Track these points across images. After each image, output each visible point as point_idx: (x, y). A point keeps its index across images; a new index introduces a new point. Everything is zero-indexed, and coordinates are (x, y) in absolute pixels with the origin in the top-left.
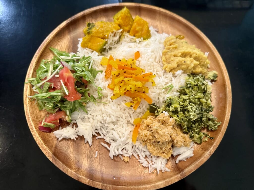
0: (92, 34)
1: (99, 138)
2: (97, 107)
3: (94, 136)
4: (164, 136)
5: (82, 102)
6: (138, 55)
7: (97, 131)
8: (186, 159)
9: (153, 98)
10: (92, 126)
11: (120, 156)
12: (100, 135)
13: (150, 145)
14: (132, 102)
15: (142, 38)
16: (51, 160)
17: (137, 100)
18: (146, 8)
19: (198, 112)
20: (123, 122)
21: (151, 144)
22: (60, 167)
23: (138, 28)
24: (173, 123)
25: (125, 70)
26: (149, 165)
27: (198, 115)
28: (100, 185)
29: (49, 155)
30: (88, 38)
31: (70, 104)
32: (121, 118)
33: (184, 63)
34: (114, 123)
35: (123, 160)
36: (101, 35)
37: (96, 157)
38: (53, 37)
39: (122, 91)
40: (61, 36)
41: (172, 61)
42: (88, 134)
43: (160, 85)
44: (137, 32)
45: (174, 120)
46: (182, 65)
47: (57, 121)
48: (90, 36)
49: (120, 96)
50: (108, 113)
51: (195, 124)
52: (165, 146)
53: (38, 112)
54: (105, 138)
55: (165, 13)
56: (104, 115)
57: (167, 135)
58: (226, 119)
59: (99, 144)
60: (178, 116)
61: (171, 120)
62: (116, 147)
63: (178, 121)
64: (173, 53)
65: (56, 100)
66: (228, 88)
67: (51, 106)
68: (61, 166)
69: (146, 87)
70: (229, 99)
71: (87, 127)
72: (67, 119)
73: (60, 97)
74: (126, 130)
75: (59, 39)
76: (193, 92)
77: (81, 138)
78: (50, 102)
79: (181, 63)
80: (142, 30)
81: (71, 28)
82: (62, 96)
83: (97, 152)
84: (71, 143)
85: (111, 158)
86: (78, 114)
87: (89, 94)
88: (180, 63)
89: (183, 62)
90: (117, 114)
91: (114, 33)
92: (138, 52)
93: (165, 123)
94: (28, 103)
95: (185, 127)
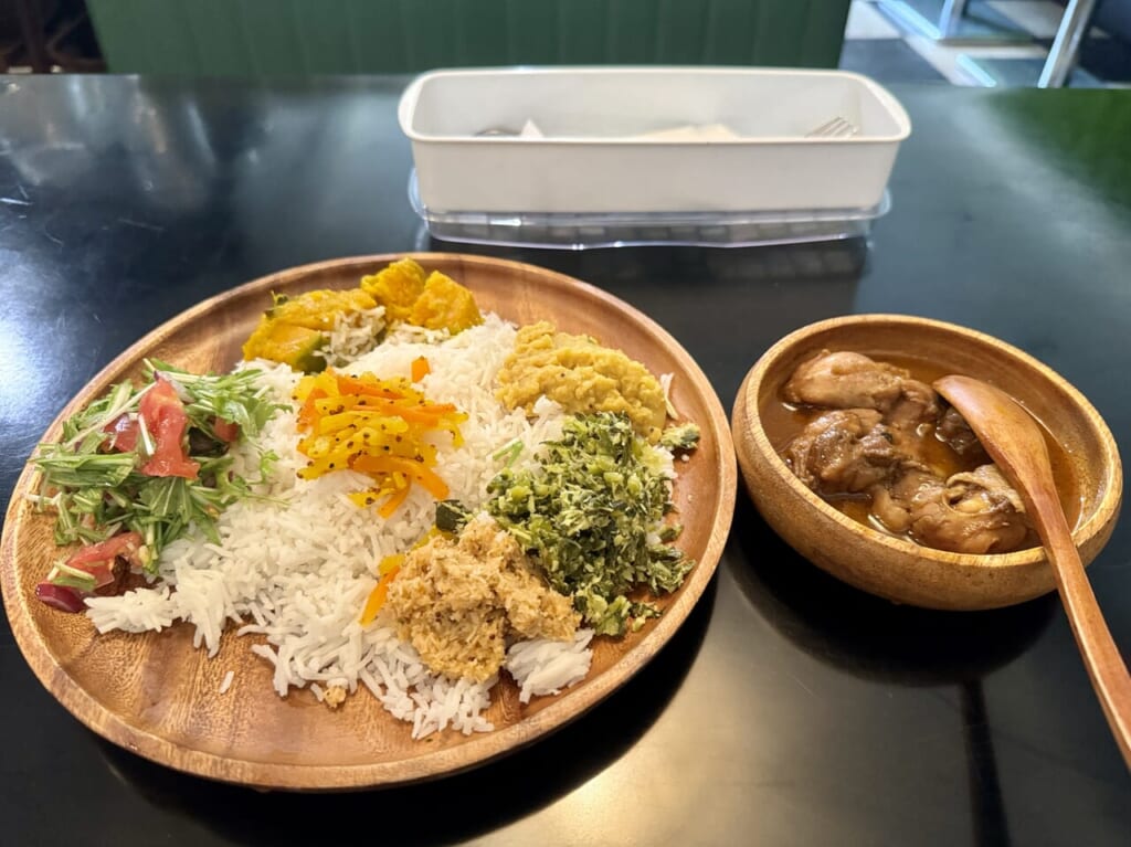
0: (280, 318)
1: (249, 634)
2: (251, 514)
3: (229, 625)
4: (467, 585)
5: (207, 503)
6: (421, 368)
7: (243, 607)
8: (559, 689)
9: (450, 482)
10: (226, 584)
11: (315, 688)
12: (255, 623)
13: (425, 633)
14: (374, 490)
15: (446, 330)
16: (47, 683)
17: (393, 484)
18: (482, 264)
19: (590, 507)
20: (337, 562)
21: (428, 627)
22: (74, 704)
23: (433, 303)
24: (507, 547)
25: (361, 398)
26: (419, 712)
27: (591, 518)
28: (210, 763)
29: (45, 666)
30: (267, 328)
31: (158, 499)
32: (331, 548)
33: (562, 380)
34: (304, 569)
35: (324, 700)
36: (311, 319)
37: (223, 690)
38: (161, 340)
39: (342, 451)
40: (190, 341)
41: (527, 376)
42: (208, 610)
43: (483, 444)
44: (433, 314)
45: (513, 540)
46: (557, 385)
47: (107, 563)
48: (274, 321)
49: (332, 466)
50: (288, 533)
51: (593, 564)
52: (475, 628)
53: (49, 549)
54: (268, 630)
55: (540, 276)
56: (270, 542)
57: (477, 581)
58: (708, 549)
59: (244, 653)
60: (526, 526)
61: (501, 536)
62: (304, 653)
63: (527, 541)
64: (534, 359)
65: (113, 479)
66: (725, 460)
67: (93, 500)
68: (81, 701)
69: (430, 444)
70: (726, 490)
71: (208, 584)
72: (143, 555)
73: (130, 469)
74: (344, 590)
75: (182, 350)
76: (583, 453)
77: (182, 628)
78: (91, 487)
79: (553, 381)
80: (448, 308)
81: (228, 320)
82: (135, 468)
83: (230, 675)
84: (143, 648)
85: (277, 693)
86: (187, 549)
87: (230, 475)
88: (549, 381)
89: (558, 376)
90: (317, 534)
91: (356, 315)
92: (422, 358)
93: (481, 552)
94: (20, 513)
95: (553, 569)
